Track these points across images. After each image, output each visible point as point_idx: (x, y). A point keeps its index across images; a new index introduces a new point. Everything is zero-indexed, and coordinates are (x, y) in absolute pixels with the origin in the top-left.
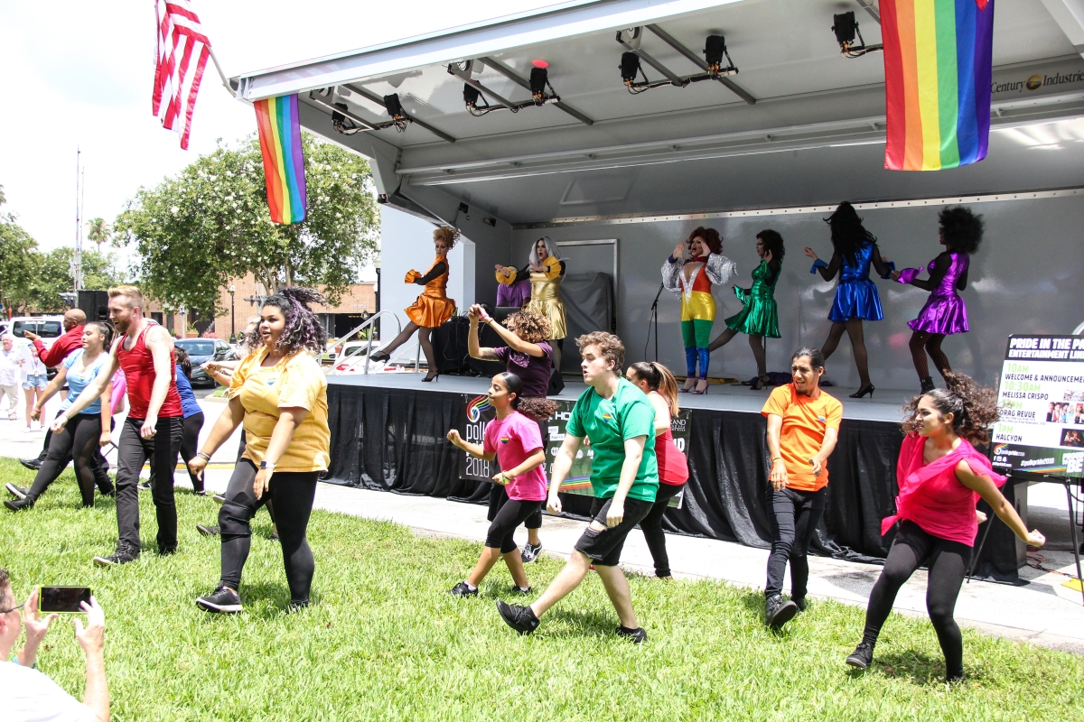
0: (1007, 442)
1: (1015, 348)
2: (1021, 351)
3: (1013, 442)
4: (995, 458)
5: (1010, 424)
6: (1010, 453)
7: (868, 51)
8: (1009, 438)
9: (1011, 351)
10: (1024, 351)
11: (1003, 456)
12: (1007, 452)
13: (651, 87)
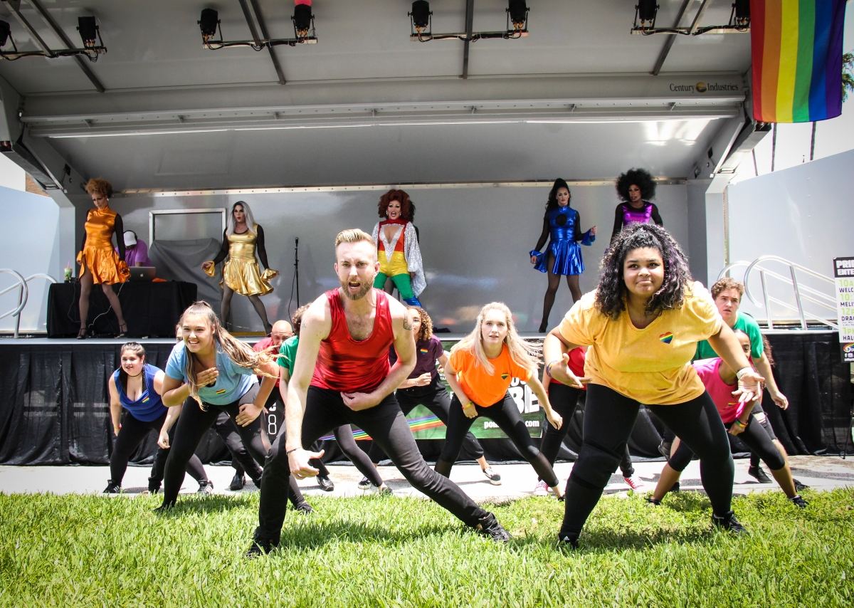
1: (841, 267)
2: (846, 270)
4: (846, 355)
7: (657, 32)
9: (839, 270)
13: (435, 38)
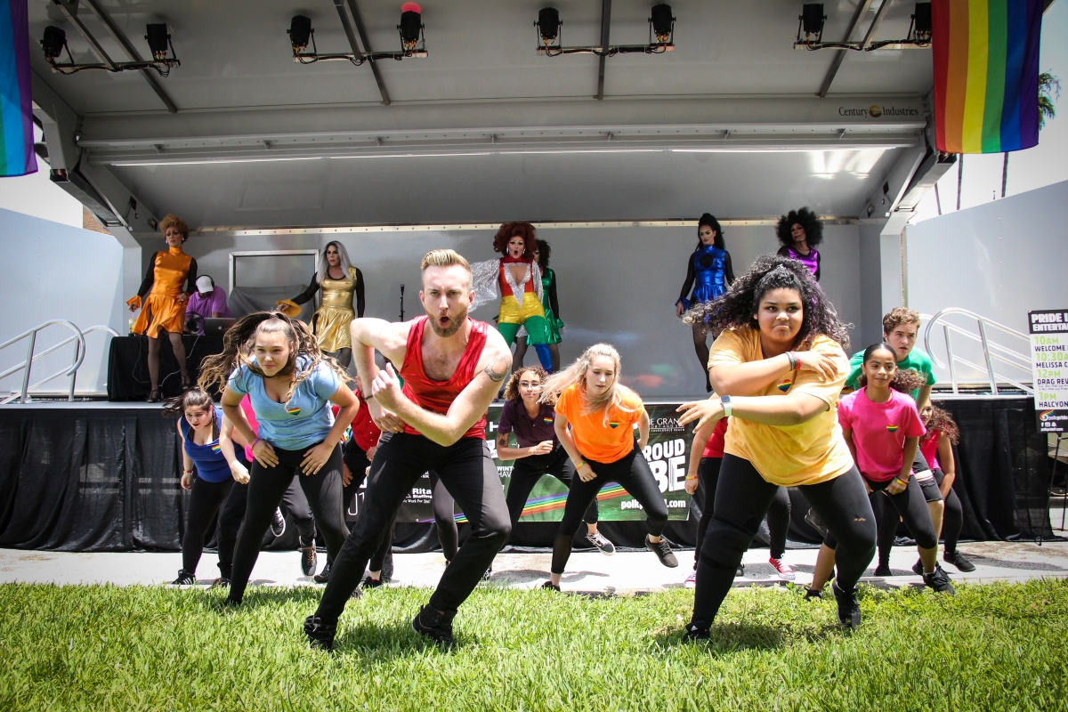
0: (1052, 408)
1: (1037, 322)
2: (1045, 325)
3: (1059, 408)
4: (1042, 424)
5: (1052, 392)
6: (1059, 418)
7: (824, 46)
8: (1054, 404)
9: (1034, 326)
10: (1049, 325)
11: (1051, 421)
12: (1054, 418)
13: (565, 52)
